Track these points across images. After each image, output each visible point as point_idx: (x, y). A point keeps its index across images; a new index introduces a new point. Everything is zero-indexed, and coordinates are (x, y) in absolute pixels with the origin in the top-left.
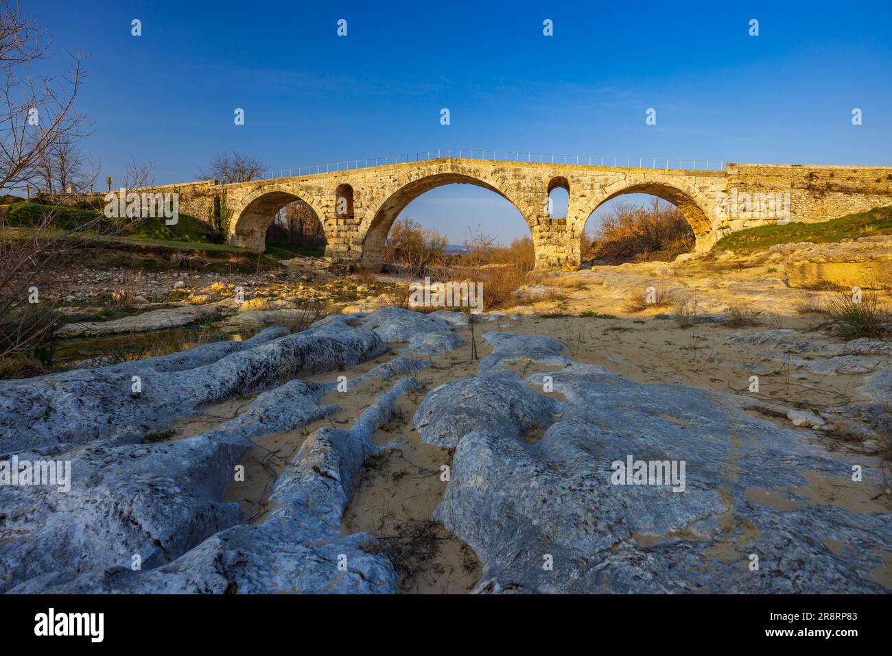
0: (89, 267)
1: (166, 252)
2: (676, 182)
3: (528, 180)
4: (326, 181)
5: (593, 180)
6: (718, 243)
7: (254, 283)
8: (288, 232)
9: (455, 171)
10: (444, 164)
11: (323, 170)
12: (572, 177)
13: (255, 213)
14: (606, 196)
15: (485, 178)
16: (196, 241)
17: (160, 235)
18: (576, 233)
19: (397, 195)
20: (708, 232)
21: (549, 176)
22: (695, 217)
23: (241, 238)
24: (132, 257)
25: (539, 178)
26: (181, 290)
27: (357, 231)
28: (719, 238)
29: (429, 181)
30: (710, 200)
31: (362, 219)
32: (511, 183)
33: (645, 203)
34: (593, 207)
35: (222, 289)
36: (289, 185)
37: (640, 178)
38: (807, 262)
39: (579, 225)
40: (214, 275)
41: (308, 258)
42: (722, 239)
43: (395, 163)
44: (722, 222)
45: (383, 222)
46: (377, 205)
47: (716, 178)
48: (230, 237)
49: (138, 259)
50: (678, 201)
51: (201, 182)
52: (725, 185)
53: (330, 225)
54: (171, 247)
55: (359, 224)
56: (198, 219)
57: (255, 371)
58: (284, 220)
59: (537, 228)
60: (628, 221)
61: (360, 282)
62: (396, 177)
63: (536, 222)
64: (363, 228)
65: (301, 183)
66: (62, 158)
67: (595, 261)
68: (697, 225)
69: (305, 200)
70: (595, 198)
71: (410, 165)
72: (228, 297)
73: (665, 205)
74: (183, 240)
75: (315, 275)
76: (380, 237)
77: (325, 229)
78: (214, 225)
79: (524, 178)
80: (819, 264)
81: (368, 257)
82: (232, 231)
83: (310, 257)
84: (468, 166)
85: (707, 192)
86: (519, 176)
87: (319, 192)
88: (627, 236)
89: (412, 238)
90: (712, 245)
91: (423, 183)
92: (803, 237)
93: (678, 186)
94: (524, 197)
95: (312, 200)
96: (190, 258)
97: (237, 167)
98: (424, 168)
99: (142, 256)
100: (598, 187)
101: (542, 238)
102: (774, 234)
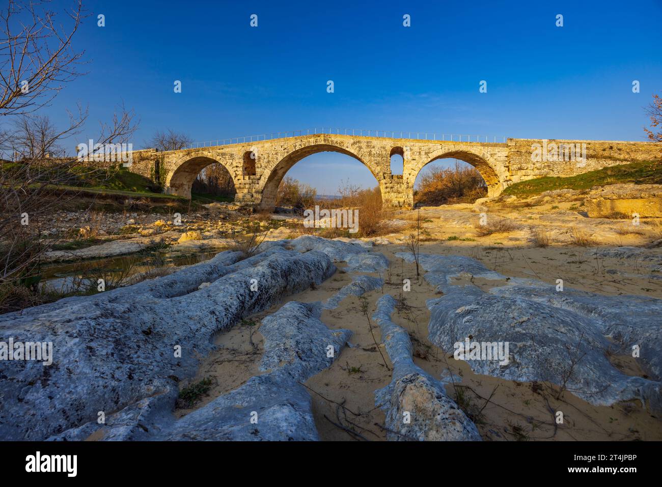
0: (62, 209)
1: (120, 198)
2: (476, 150)
3: (377, 149)
4: (236, 149)
5: (420, 149)
6: (504, 191)
7: (186, 220)
8: (206, 185)
9: (327, 143)
10: (319, 138)
11: (234, 142)
12: (406, 147)
13: (184, 171)
14: (429, 160)
15: (347, 147)
16: (141, 191)
17: (115, 187)
18: (410, 185)
19: (286, 159)
20: (497, 184)
21: (391, 147)
22: (488, 174)
23: (174, 189)
24: (96, 203)
25: (384, 148)
26: (132, 226)
27: (258, 184)
28: (505, 187)
29: (308, 149)
30: (497, 162)
31: (261, 175)
32: (365, 151)
33: (450, 165)
34: (421, 167)
35: (163, 225)
36: (209, 152)
37: (452, 148)
38: (602, 199)
39: (412, 179)
40: (157, 215)
41: (223, 203)
42: (507, 188)
43: (284, 137)
44: (506, 177)
45: (276, 178)
46: (272, 166)
47: (501, 148)
48: (166, 189)
49: (100, 204)
50: (477, 163)
51: (145, 150)
52: (507, 153)
53: (239, 180)
54: (124, 195)
55: (259, 179)
56: (143, 176)
58: (204, 177)
59: (383, 181)
60: (439, 177)
61: (261, 220)
62: (286, 147)
63: (383, 177)
64: (262, 182)
65: (218, 151)
66: (43, 133)
67: (418, 204)
68: (489, 179)
69: (221, 163)
70: (422, 161)
71: (295, 138)
72: (168, 230)
73: (465, 166)
74: (131, 191)
75: (229, 214)
76: (274, 188)
77: (235, 183)
78: (154, 180)
79: (374, 147)
80: (612, 200)
81: (265, 202)
82: (168, 184)
83: (224, 202)
84: (335, 139)
85: (495, 157)
86: (370, 146)
87: (231, 157)
88: (439, 187)
89: (292, 189)
90: (500, 192)
91: (304, 151)
92: (561, 186)
93: (477, 153)
94: (374, 160)
95: (226, 162)
96: (139, 202)
97: (171, 140)
98: (305, 141)
99: (102, 202)
100: (424, 154)
101: (387, 188)
102: (541, 184)
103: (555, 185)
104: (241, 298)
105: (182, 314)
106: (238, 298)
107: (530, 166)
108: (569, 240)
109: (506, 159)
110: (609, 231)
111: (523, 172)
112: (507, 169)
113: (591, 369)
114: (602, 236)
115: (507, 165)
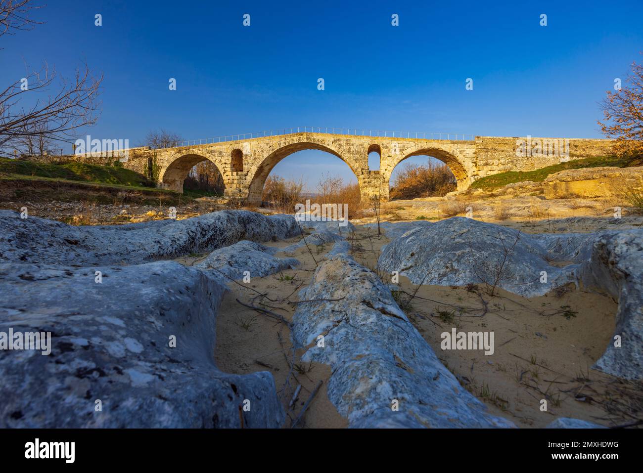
0: (56, 199)
1: (114, 191)
2: (446, 147)
3: (355, 147)
4: (224, 147)
5: (395, 146)
6: (472, 185)
8: (198, 182)
9: (309, 141)
10: (302, 136)
11: (223, 140)
12: (382, 144)
13: (176, 168)
14: (404, 156)
15: (328, 145)
16: (135, 186)
17: (110, 182)
18: (386, 180)
19: (271, 156)
20: (465, 179)
21: (368, 144)
22: (457, 169)
23: (166, 185)
24: (89, 194)
25: (362, 145)
26: (125, 215)
27: (245, 179)
28: (473, 181)
29: (292, 147)
30: (466, 158)
31: (248, 172)
32: (345, 148)
33: (424, 163)
34: (396, 163)
35: (154, 215)
36: (199, 150)
37: (425, 145)
38: (558, 181)
39: (388, 174)
40: (149, 206)
41: (212, 197)
42: (474, 182)
43: (270, 136)
44: (474, 172)
45: (262, 174)
46: (259, 163)
47: (469, 145)
48: (159, 184)
49: (93, 195)
50: (447, 160)
51: (139, 148)
52: (475, 149)
53: (227, 176)
54: (117, 188)
55: (246, 175)
56: (137, 172)
57: (204, 233)
58: (195, 174)
59: (361, 176)
60: (413, 175)
62: (271, 145)
63: (361, 173)
64: (250, 178)
65: (208, 149)
68: (458, 174)
69: (211, 160)
70: (397, 158)
71: (280, 137)
73: (437, 163)
74: (125, 185)
75: (218, 207)
76: (260, 184)
77: (224, 179)
78: (148, 176)
79: (353, 145)
80: (567, 182)
81: (253, 197)
82: (161, 180)
83: (214, 196)
84: (317, 137)
85: (464, 153)
86: (349, 144)
87: (220, 154)
88: (414, 184)
89: (278, 187)
90: (468, 186)
91: (288, 148)
92: (522, 180)
93: (447, 150)
94: (353, 157)
95: (215, 159)
96: (131, 195)
97: (164, 140)
98: (289, 139)
99: (96, 194)
100: (399, 151)
101: (365, 182)
102: (505, 178)
103: (518, 179)
104: (191, 234)
105: (122, 241)
106: (188, 234)
107: (496, 161)
108: (526, 214)
109: (474, 155)
110: (563, 207)
111: (489, 167)
112: (474, 165)
113: (527, 267)
114: (556, 210)
115: (475, 161)
